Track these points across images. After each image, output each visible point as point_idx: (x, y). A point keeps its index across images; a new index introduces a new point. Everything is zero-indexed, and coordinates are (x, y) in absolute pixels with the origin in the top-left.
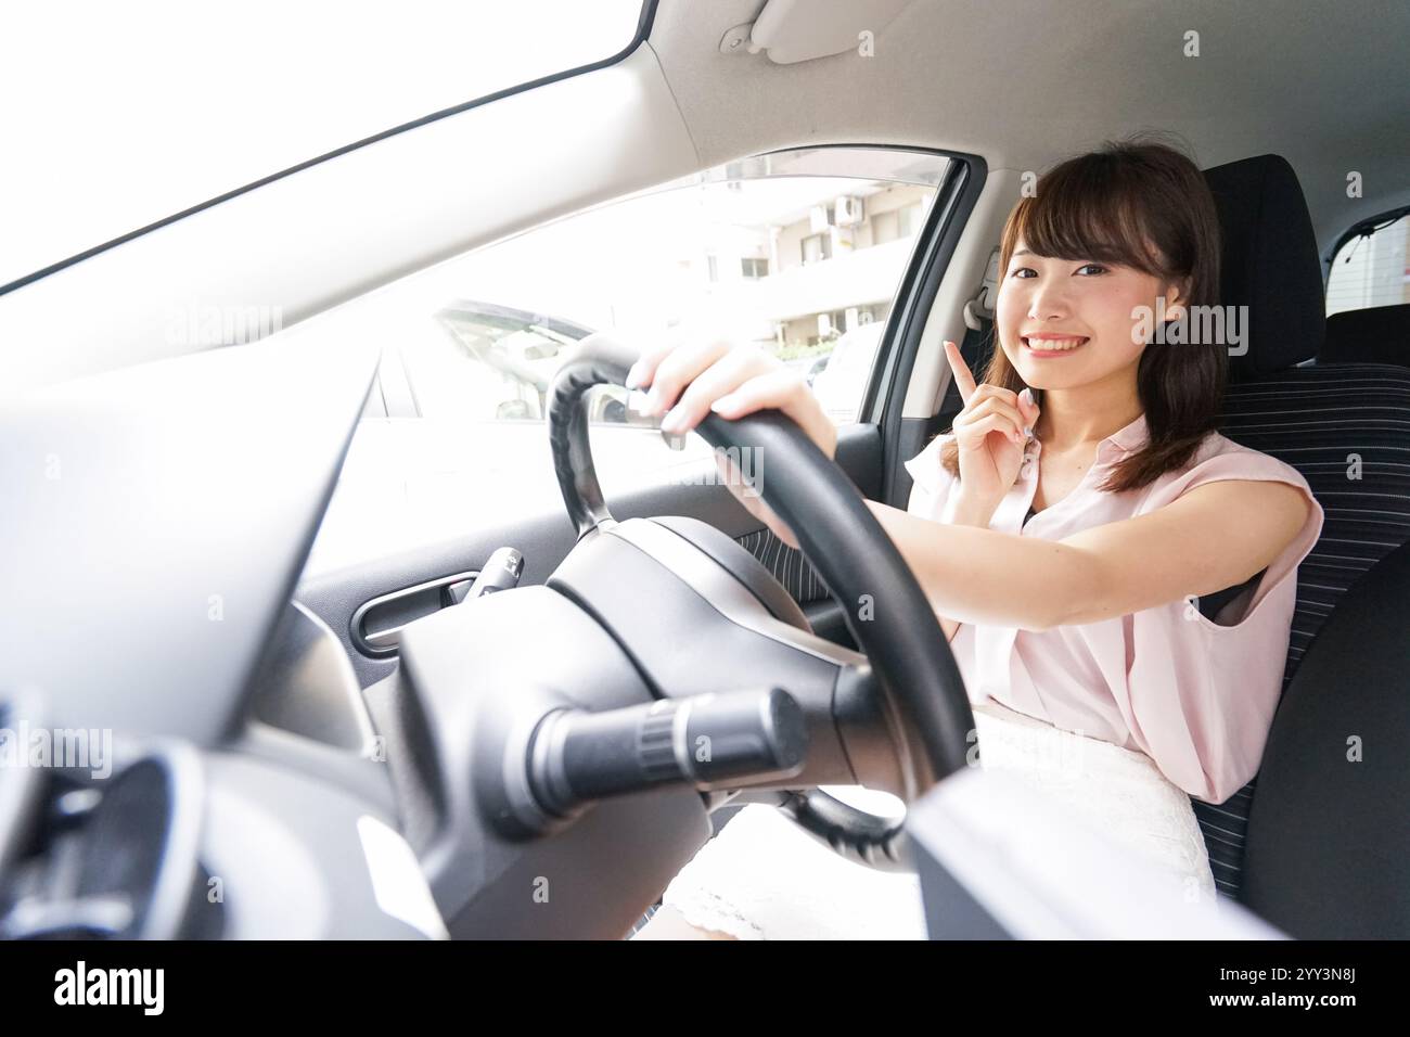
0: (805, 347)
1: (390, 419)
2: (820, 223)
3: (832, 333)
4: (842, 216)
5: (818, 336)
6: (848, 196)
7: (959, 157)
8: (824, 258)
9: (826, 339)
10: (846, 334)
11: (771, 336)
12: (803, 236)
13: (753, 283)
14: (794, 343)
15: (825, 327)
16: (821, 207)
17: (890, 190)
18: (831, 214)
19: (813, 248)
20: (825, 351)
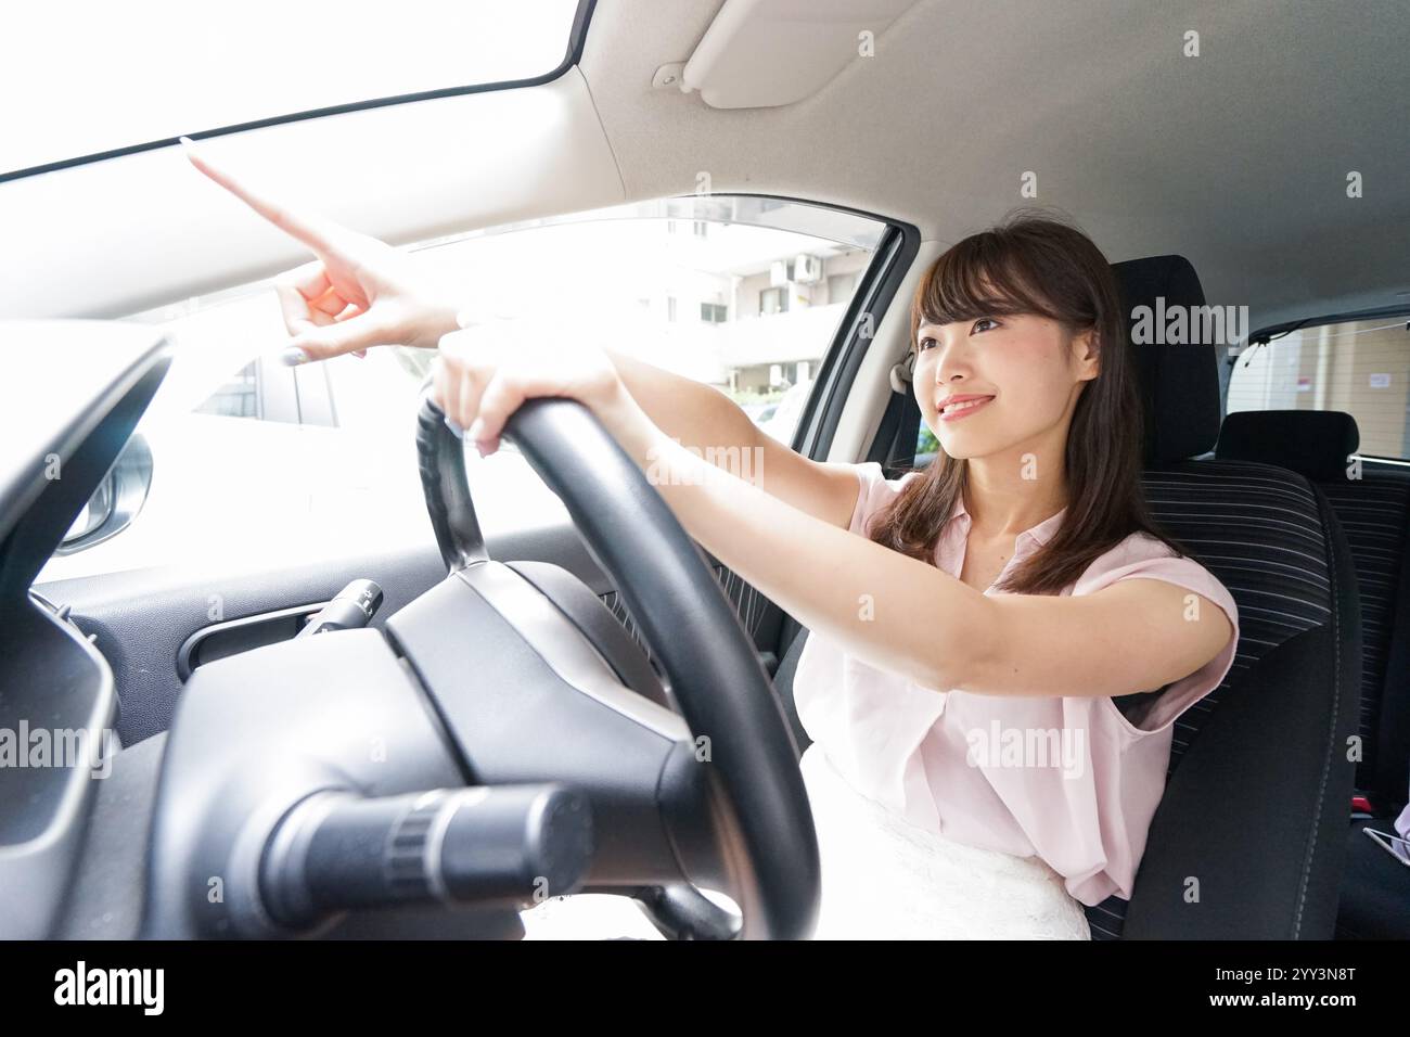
0: (756, 395)
1: (303, 426)
2: (779, 277)
3: (782, 384)
4: (801, 273)
5: (768, 385)
6: (809, 255)
7: (895, 224)
8: (781, 311)
9: (776, 389)
10: (795, 386)
11: (724, 381)
12: (763, 287)
13: (710, 329)
14: (745, 390)
15: (776, 378)
16: (781, 261)
17: (848, 254)
18: (791, 270)
19: (771, 300)
20: (775, 401)
